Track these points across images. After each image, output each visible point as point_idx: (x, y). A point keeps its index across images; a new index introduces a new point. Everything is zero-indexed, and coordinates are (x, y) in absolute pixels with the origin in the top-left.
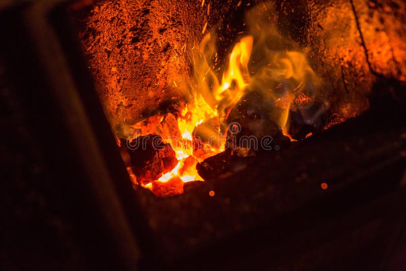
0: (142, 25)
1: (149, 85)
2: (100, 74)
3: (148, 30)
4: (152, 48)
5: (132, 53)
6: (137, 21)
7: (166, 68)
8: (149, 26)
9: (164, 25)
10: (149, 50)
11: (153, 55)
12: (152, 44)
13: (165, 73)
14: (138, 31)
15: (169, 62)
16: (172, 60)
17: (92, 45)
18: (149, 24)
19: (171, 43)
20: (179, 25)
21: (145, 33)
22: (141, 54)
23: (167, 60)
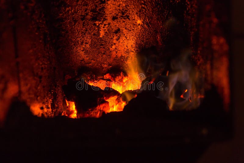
0: (100, 10)
1: (104, 54)
2: (68, 34)
3: (104, 15)
4: (107, 28)
5: (92, 27)
6: (96, 6)
7: (117, 45)
8: (104, 12)
9: (116, 15)
10: (104, 29)
11: (107, 33)
12: (107, 26)
13: (116, 49)
14: (96, 13)
15: (119, 42)
16: (122, 41)
17: (64, 12)
18: (104, 10)
19: (121, 29)
20: (127, 18)
21: (102, 16)
22: (98, 30)
23: (117, 40)
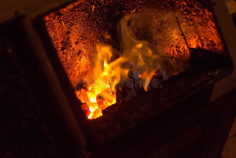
0: (67, 40)
1: (71, 74)
3: (69, 43)
4: (72, 53)
5: (62, 56)
6: (64, 38)
7: (79, 64)
8: (70, 41)
9: (78, 40)
10: (70, 54)
11: (73, 57)
12: (72, 51)
13: (79, 67)
14: (64, 43)
15: (81, 61)
16: (83, 60)
18: (70, 39)
19: (81, 50)
20: (85, 39)
21: (68, 45)
22: (66, 57)
23: (80, 59)
